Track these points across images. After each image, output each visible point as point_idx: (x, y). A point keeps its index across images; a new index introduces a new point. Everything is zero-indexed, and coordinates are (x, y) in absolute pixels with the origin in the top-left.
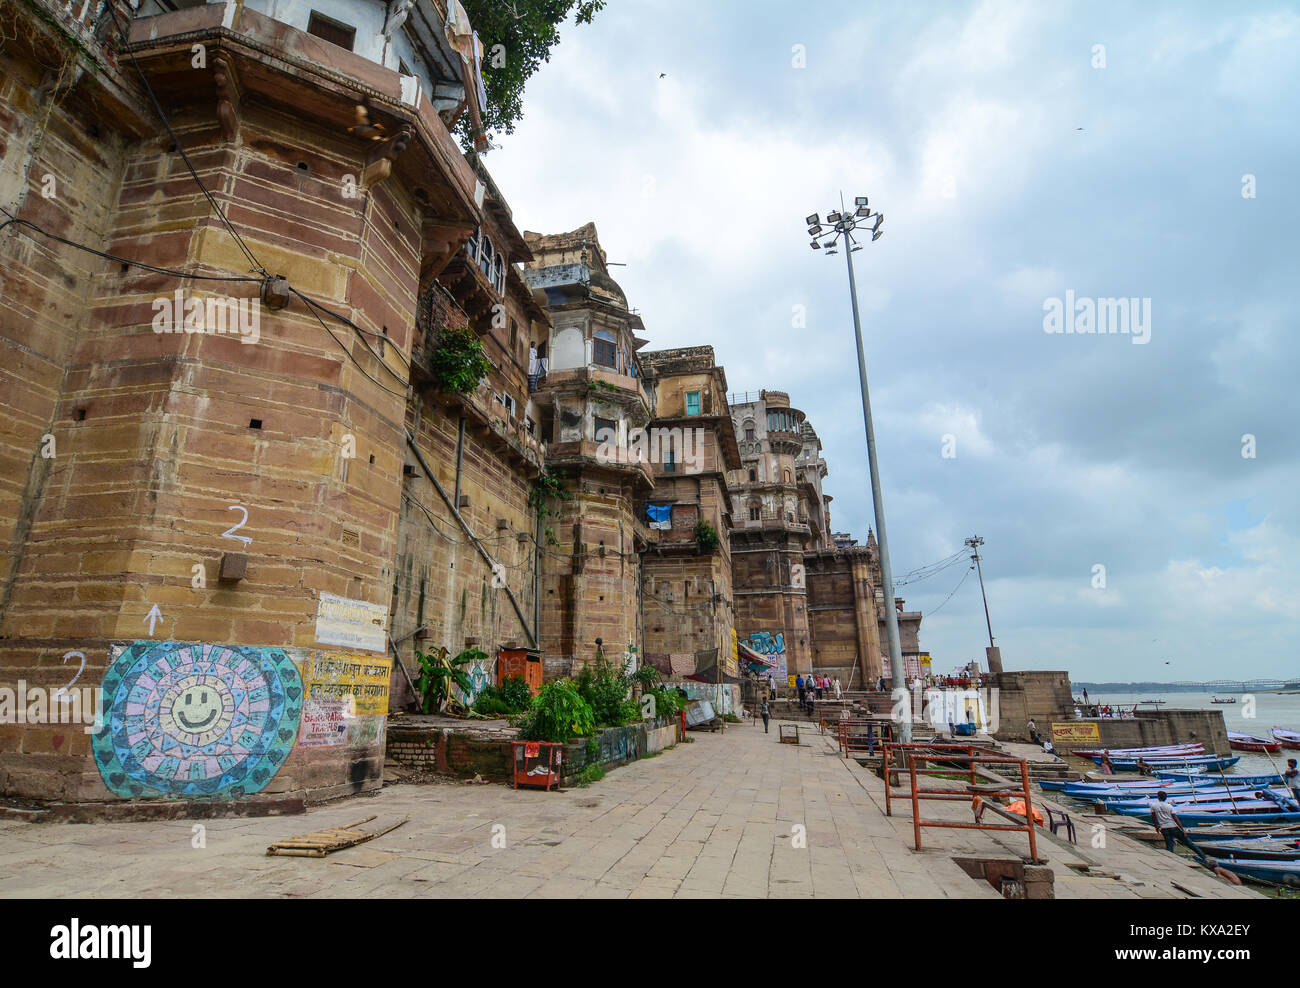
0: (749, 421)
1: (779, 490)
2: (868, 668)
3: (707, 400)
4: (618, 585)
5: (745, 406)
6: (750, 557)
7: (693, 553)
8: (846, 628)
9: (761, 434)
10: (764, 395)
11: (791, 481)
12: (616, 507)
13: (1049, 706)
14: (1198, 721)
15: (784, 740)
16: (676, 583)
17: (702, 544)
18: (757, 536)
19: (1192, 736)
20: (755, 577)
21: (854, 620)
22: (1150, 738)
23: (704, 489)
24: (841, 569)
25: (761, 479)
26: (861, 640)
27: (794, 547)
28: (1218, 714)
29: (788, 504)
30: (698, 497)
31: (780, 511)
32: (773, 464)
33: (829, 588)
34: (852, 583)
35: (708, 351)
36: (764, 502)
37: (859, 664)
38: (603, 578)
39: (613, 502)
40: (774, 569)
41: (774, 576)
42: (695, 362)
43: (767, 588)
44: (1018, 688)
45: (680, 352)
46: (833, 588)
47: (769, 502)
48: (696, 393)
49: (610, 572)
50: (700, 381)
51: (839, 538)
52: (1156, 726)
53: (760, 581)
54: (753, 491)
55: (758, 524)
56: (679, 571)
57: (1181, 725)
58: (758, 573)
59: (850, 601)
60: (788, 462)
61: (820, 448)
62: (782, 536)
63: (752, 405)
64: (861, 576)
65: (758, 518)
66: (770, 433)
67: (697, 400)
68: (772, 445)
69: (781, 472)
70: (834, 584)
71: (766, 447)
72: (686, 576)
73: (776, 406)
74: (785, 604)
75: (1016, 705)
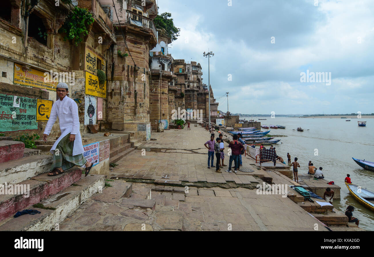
0: (188, 68)
1: (193, 82)
2: (207, 114)
3: (183, 70)
4: (173, 106)
5: (188, 64)
6: (188, 95)
7: (180, 97)
8: (204, 107)
9: (191, 71)
10: (192, 62)
11: (196, 80)
12: (173, 95)
13: (235, 121)
14: (256, 124)
15: (195, 126)
16: (177, 102)
17: (181, 96)
18: (189, 91)
19: (255, 126)
20: (188, 99)
21: (205, 105)
22: (249, 126)
23: (182, 86)
24: (204, 96)
25: (190, 80)
26: (206, 109)
27: (196, 93)
28: (260, 123)
29: (195, 84)
30: (181, 88)
31: (193, 86)
32: (193, 77)
33: (201, 99)
34: (205, 99)
35: (183, 60)
36: (190, 84)
37: (205, 114)
38: (172, 105)
39: (173, 94)
40: (191, 97)
41: (191, 98)
42: (181, 62)
43: (190, 100)
44: (231, 118)
45: (179, 60)
46: (202, 99)
47: (191, 84)
48: (181, 68)
49: (172, 104)
50: (182, 66)
51: (204, 85)
52: (250, 124)
53: (189, 99)
54: (189, 82)
55: (189, 89)
56: (177, 100)
57: (254, 124)
58: (188, 98)
59: (205, 101)
60: (195, 76)
61: (201, 69)
62: (193, 91)
63: (189, 64)
64: (207, 98)
65: (189, 87)
66: (192, 70)
67: (181, 70)
68: (193, 73)
69: (194, 78)
70: (202, 98)
71: (191, 73)
72: (179, 101)
73: (194, 64)
74: (193, 103)
75: (230, 121)
